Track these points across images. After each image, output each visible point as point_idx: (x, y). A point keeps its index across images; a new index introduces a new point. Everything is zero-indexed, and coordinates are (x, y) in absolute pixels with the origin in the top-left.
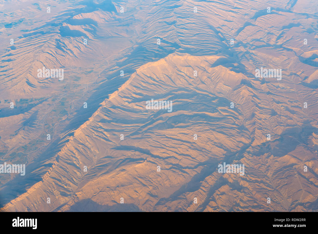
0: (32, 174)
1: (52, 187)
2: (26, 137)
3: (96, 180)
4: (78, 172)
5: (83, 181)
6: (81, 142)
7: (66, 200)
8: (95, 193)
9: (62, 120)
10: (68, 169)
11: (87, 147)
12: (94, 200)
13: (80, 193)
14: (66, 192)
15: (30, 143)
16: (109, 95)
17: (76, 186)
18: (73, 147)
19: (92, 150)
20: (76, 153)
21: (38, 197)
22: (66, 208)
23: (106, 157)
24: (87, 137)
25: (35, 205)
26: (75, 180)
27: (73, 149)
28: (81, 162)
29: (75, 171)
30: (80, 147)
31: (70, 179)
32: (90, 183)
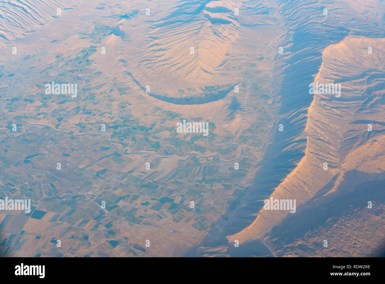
0: (283, 151)
1: (314, 161)
2: (244, 121)
3: (355, 152)
4: (331, 146)
5: (341, 153)
6: (316, 119)
7: (336, 171)
8: (358, 164)
9: (269, 103)
10: (319, 144)
11: (324, 123)
12: (360, 169)
13: (345, 164)
14: (331, 164)
15: (251, 126)
16: (313, 75)
17: (337, 158)
18: (312, 124)
19: (331, 126)
20: (318, 129)
21: (307, 171)
22: (340, 178)
23: (349, 131)
24: (319, 114)
25: (308, 178)
26: (332, 154)
27: (312, 126)
28: (327, 137)
29: (327, 145)
30: (318, 124)
31: (327, 153)
32: (350, 154)
